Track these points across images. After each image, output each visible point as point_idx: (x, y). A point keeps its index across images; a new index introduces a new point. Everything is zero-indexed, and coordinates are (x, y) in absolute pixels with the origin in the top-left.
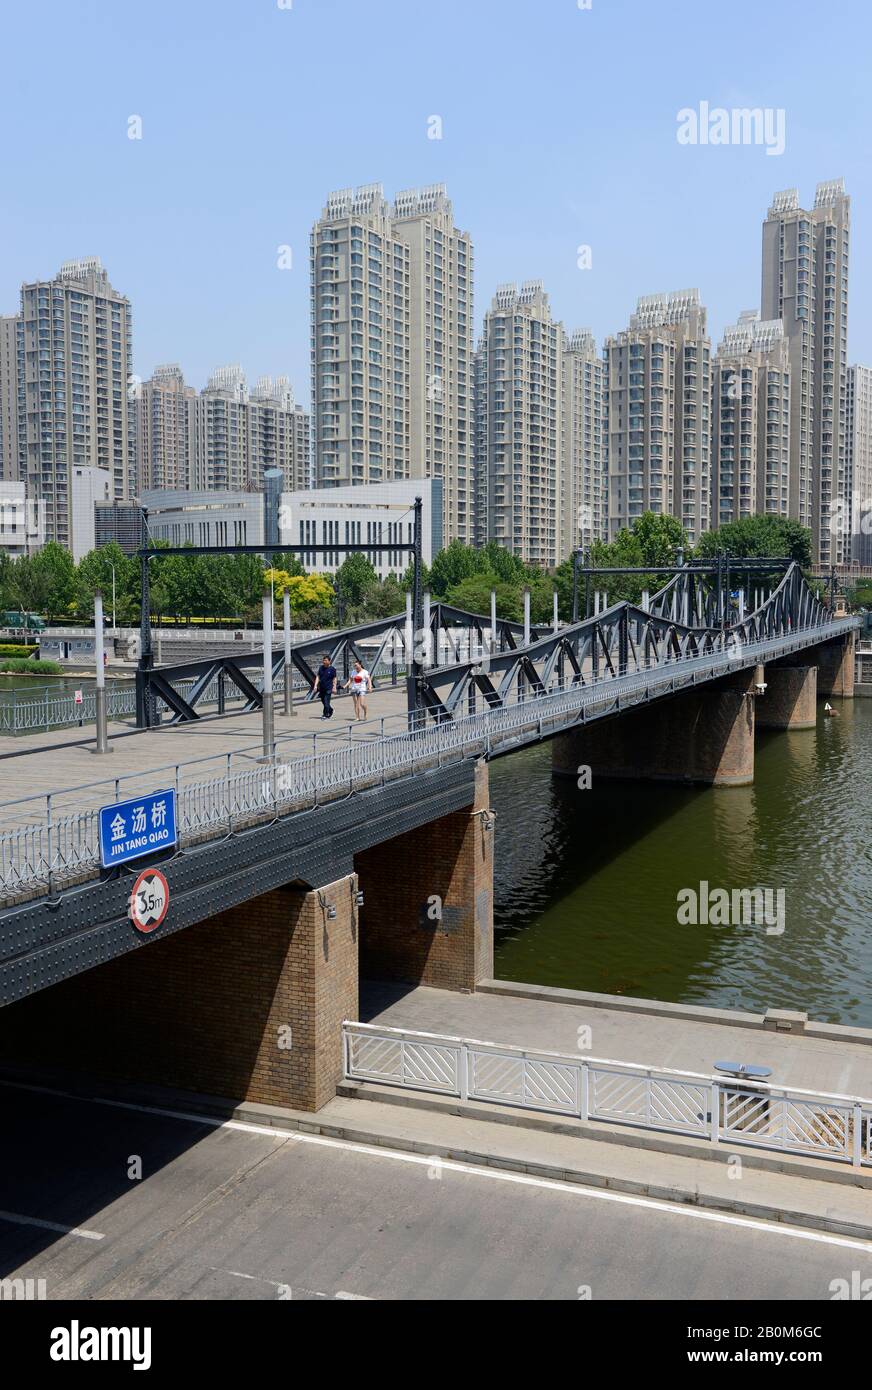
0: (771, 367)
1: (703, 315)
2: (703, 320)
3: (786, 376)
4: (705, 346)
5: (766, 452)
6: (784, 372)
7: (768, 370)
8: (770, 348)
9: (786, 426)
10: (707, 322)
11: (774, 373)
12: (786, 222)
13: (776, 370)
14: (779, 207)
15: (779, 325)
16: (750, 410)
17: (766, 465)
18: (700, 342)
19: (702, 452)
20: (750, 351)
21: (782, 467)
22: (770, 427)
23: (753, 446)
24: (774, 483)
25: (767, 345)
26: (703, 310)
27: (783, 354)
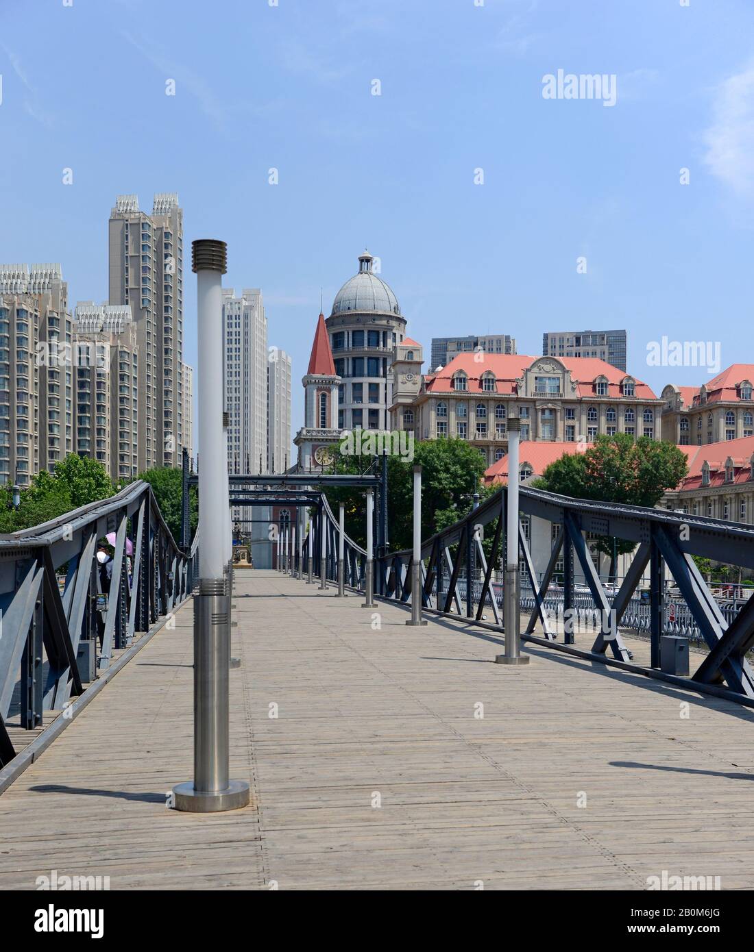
0: (122, 347)
1: (64, 289)
2: (65, 294)
3: (135, 356)
4: (67, 318)
5: (119, 422)
6: (133, 352)
7: (119, 349)
8: (121, 330)
9: (135, 401)
10: (68, 296)
11: (125, 352)
12: (130, 222)
13: (126, 350)
14: (121, 209)
15: (128, 310)
16: (104, 383)
17: (119, 435)
18: (62, 314)
19: (66, 417)
20: (102, 331)
21: (133, 437)
22: (122, 400)
23: (108, 416)
24: (126, 451)
25: (118, 327)
26: (65, 284)
27: (132, 336)
